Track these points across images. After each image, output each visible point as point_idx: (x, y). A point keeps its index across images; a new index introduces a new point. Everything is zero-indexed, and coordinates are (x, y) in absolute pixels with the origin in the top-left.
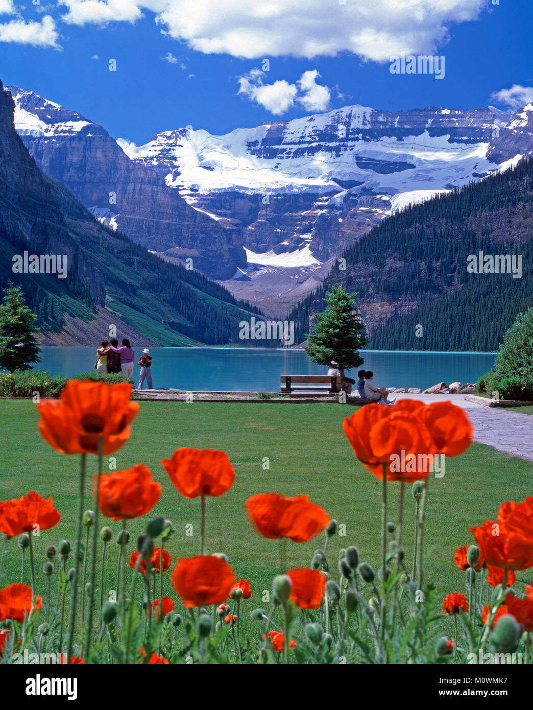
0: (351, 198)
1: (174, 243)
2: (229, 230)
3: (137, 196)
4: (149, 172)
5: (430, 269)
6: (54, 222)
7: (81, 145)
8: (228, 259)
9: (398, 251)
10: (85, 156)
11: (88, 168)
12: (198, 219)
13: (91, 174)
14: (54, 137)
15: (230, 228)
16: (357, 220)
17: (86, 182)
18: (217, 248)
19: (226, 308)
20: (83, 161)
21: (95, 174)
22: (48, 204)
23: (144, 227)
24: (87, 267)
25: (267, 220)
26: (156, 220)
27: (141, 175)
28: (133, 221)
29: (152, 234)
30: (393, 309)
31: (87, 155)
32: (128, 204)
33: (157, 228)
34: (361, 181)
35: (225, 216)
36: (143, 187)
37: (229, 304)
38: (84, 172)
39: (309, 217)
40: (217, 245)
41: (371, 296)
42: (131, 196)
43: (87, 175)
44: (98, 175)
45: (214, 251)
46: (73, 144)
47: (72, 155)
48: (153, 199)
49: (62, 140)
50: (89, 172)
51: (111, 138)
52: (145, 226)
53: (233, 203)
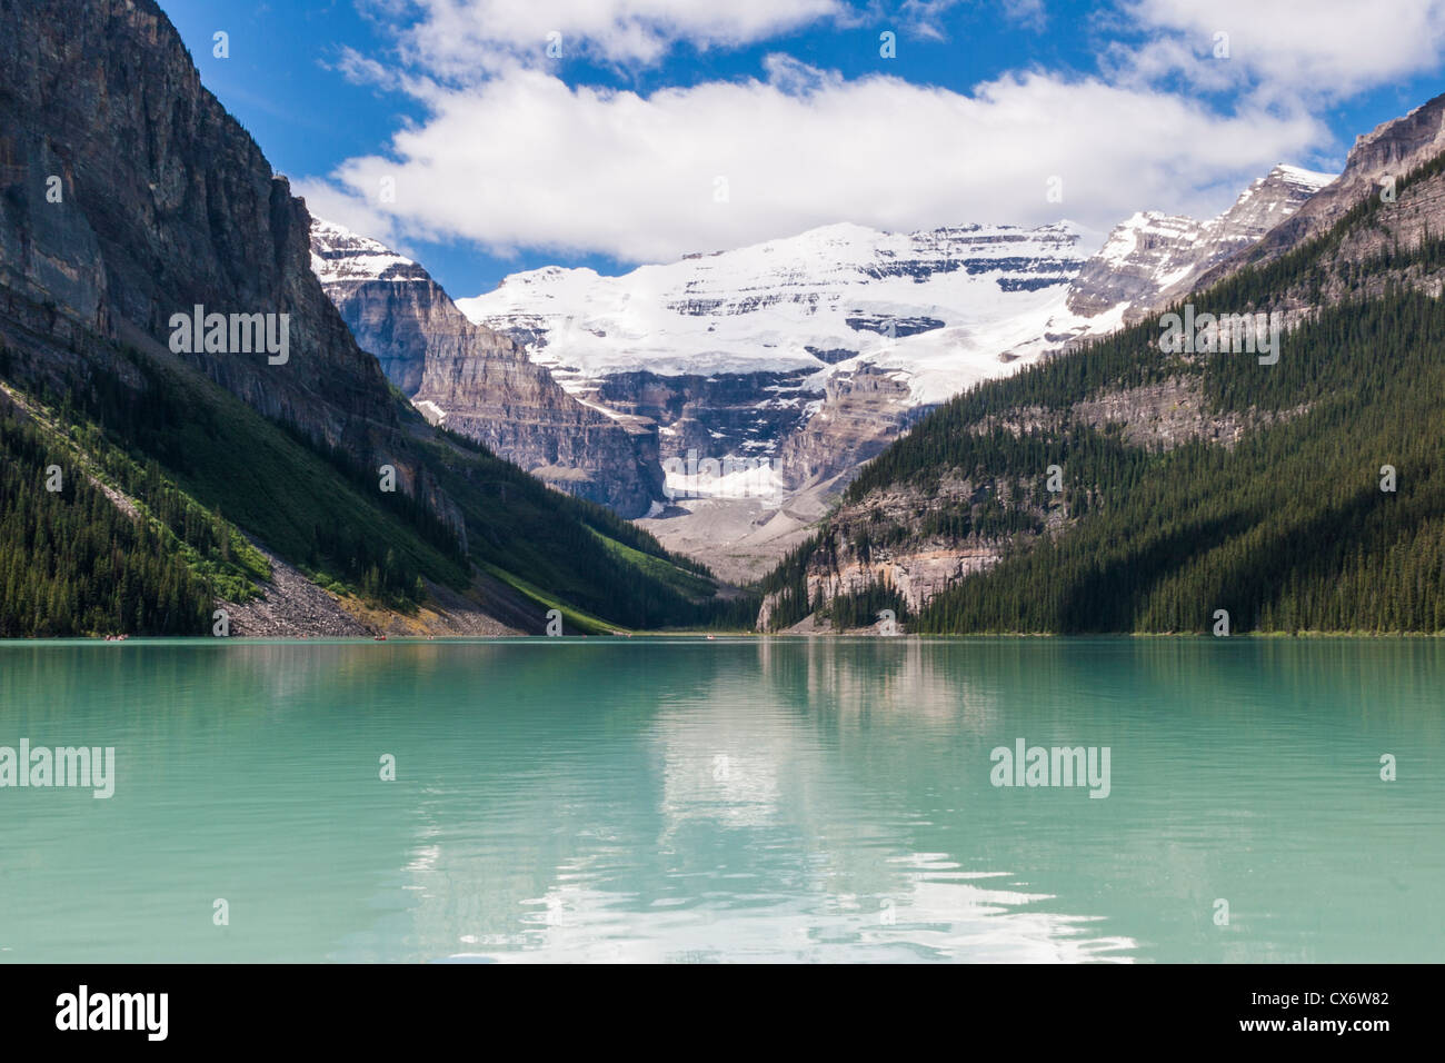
0: (839, 379)
1: (544, 460)
2: (635, 436)
3: (479, 379)
4: (499, 339)
5: (1018, 494)
6: (380, 421)
7: (382, 296)
8: (637, 484)
9: (961, 463)
10: (390, 314)
11: (395, 334)
12: (584, 418)
13: (401, 344)
14: (338, 284)
15: (638, 432)
16: (853, 416)
17: (392, 358)
18: (618, 467)
19: (654, 567)
20: (388, 322)
21: (409, 344)
22: (369, 391)
23: (493, 432)
24: (436, 499)
25: (698, 418)
26: (513, 419)
27: (486, 344)
28: (474, 423)
29: (508, 443)
30: (956, 563)
31: (395, 313)
32: (464, 393)
33: (516, 434)
34: (853, 350)
35: (627, 411)
36: (490, 364)
37: (658, 560)
38: (389, 340)
39: (769, 411)
40: (618, 461)
41: (916, 541)
42: (469, 380)
43: (395, 346)
44: (413, 346)
45: (612, 470)
46: (371, 294)
47: (368, 312)
48: (507, 385)
49: (351, 287)
50: (398, 340)
51: (434, 282)
52: (495, 430)
53: (640, 391)
